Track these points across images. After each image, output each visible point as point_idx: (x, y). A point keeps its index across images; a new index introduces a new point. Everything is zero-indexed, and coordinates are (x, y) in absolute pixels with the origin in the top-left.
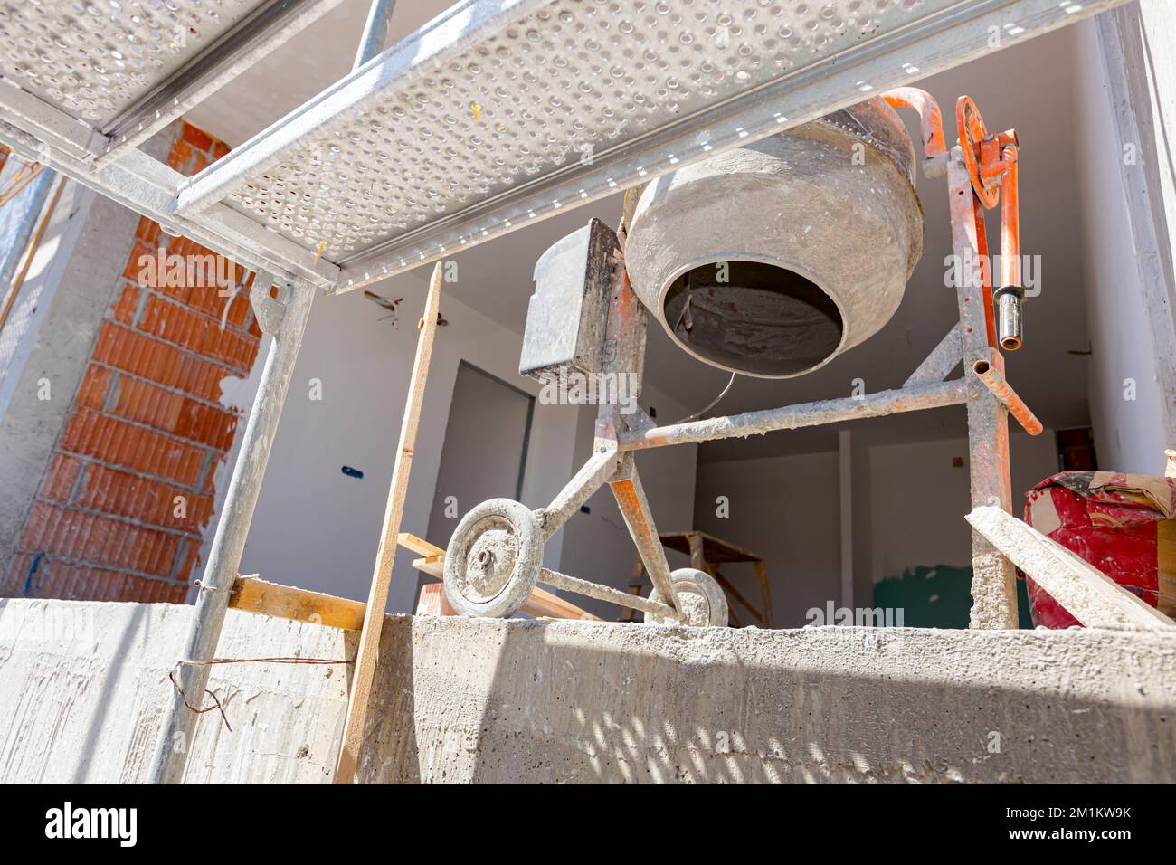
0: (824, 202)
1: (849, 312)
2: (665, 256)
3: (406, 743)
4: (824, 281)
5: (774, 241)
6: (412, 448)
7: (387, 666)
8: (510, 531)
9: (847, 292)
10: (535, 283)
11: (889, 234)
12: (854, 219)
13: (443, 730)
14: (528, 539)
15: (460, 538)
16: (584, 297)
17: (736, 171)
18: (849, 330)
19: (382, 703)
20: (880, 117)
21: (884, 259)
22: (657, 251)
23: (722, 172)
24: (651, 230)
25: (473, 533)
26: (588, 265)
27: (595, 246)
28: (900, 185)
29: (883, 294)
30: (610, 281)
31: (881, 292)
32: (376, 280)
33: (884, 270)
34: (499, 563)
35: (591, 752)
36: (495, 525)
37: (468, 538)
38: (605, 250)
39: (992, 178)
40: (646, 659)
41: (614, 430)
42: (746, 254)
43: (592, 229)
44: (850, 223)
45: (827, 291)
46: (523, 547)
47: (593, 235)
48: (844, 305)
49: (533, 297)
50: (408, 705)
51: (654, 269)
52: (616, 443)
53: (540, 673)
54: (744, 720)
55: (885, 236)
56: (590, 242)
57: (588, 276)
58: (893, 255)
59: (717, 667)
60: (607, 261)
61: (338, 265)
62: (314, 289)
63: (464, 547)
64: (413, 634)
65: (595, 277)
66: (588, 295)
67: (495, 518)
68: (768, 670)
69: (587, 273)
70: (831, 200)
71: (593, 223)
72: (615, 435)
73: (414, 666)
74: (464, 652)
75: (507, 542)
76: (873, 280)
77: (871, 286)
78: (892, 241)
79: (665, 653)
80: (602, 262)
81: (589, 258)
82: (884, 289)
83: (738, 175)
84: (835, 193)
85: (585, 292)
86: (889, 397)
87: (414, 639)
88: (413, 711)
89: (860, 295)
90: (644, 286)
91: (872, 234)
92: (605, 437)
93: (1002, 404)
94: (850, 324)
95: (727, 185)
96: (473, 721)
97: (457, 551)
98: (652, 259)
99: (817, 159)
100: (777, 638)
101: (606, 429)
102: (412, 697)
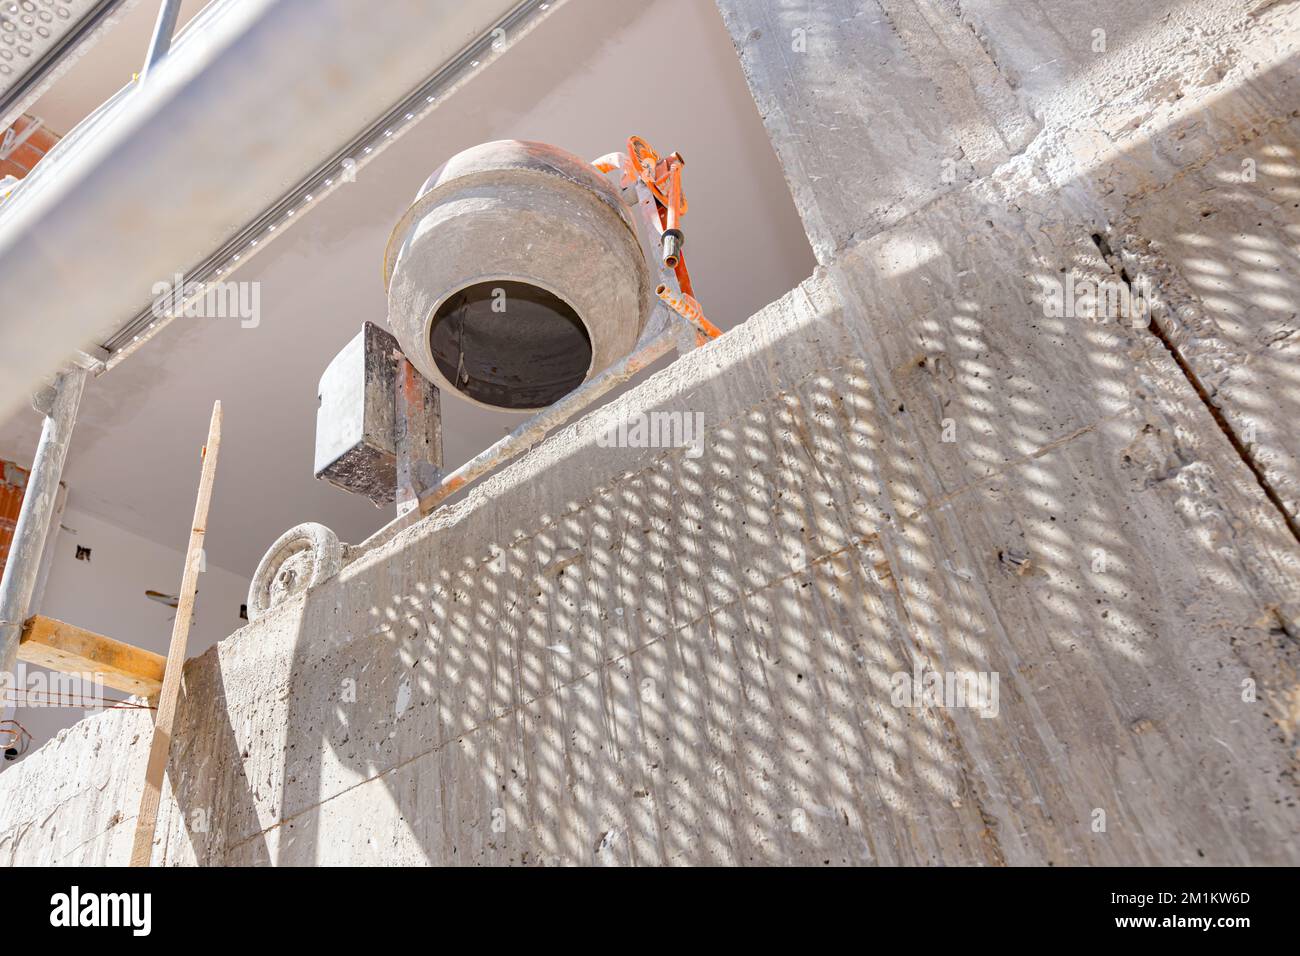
0: (537, 224)
1: (588, 316)
2: (420, 300)
3: (222, 734)
4: (555, 287)
5: (504, 261)
6: (203, 527)
7: (195, 693)
8: (308, 547)
9: (579, 296)
10: (320, 398)
11: (601, 244)
12: (566, 235)
13: (256, 702)
14: (324, 540)
15: (261, 576)
16: (366, 385)
17: (460, 213)
18: (595, 336)
19: (194, 721)
20: (581, 169)
21: (603, 266)
22: (412, 301)
23: (450, 217)
24: (404, 284)
25: (273, 569)
26: (367, 360)
27: (371, 344)
28: (604, 211)
29: (615, 299)
30: (393, 375)
31: (612, 298)
32: (145, 339)
33: (606, 276)
34: (299, 575)
35: (385, 628)
36: (293, 552)
37: (268, 575)
38: (383, 349)
39: (664, 184)
40: (422, 541)
41: (413, 491)
42: (482, 276)
43: (366, 330)
44: (563, 237)
45: (561, 296)
46: (320, 548)
47: (368, 336)
48: (581, 308)
49: (319, 410)
50: (221, 708)
51: (414, 319)
52: (416, 500)
53: (339, 605)
54: (497, 532)
55: (597, 246)
56: (366, 340)
57: (368, 366)
58: (610, 262)
59: (476, 512)
60: (386, 358)
61: (106, 349)
62: (84, 376)
63: (265, 584)
64: (220, 654)
65: (377, 370)
66: (370, 384)
67: (291, 545)
68: (511, 490)
69: (367, 366)
70: (543, 221)
71: (367, 326)
72: (415, 495)
73: (223, 675)
74: (270, 635)
75: (305, 557)
76: (599, 285)
77: (601, 290)
78: (605, 250)
79: (437, 528)
80: (382, 358)
81: (367, 353)
82: (614, 294)
83: (463, 216)
84: (545, 216)
85: (367, 381)
86: (624, 360)
87: (220, 656)
88: (226, 706)
89: (592, 299)
90: (412, 344)
91: (585, 245)
92: (406, 500)
93: (699, 329)
94: (593, 329)
95: (456, 225)
96: (283, 676)
97: (258, 589)
98: (410, 311)
99: (527, 195)
100: (514, 469)
101: (407, 492)
102: (224, 698)
